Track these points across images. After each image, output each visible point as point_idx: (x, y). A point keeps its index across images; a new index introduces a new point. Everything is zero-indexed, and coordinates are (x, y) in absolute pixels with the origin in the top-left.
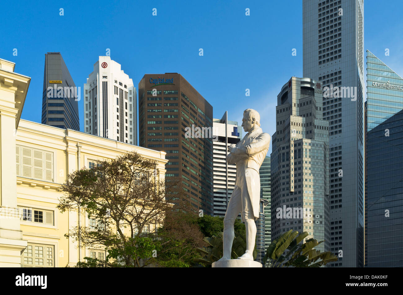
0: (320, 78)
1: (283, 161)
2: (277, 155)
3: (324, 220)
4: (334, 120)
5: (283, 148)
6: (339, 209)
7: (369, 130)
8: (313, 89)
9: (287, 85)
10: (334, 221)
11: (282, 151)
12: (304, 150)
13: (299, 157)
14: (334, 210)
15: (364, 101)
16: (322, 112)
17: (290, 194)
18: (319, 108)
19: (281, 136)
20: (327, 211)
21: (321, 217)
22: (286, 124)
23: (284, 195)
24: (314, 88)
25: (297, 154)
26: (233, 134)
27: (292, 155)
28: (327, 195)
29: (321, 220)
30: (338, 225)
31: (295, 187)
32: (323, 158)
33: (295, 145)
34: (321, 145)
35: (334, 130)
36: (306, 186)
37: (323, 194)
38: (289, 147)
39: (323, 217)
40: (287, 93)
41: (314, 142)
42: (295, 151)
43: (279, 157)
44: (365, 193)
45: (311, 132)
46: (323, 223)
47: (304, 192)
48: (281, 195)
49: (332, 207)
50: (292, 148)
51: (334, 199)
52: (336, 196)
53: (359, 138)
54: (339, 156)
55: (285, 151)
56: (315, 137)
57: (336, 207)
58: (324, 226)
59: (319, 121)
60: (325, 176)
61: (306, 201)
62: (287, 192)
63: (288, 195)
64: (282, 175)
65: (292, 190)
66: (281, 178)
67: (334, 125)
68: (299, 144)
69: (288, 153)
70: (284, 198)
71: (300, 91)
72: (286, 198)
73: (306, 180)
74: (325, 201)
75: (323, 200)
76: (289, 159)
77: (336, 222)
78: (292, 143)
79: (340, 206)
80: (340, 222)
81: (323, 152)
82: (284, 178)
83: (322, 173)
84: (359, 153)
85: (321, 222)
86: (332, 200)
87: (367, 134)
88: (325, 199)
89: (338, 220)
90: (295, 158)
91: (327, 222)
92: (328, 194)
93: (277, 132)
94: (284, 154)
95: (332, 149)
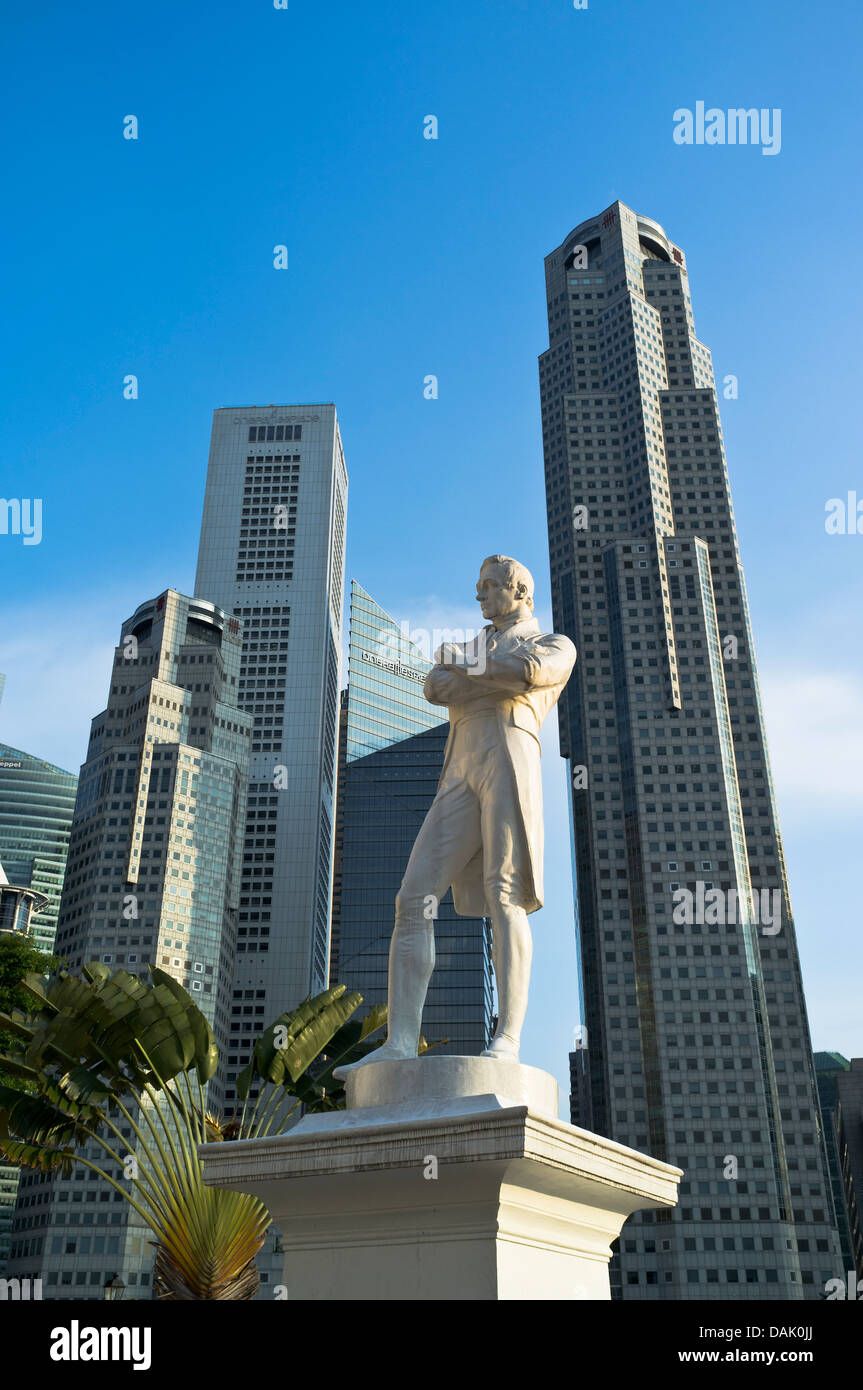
0: (237, 611)
1: (117, 791)
2: (99, 772)
3: (215, 981)
4: (264, 715)
5: (122, 757)
6: (258, 956)
7: (350, 759)
8: (220, 631)
9: (152, 605)
10: (244, 988)
11: (116, 765)
12: (180, 774)
13: (165, 790)
14: (246, 956)
15: (341, 687)
16: (237, 690)
17: (123, 889)
18: (229, 678)
19: (121, 724)
20: (228, 956)
21: (209, 970)
22: (138, 695)
23: (104, 889)
24: (221, 628)
25: (160, 781)
27: (145, 779)
28: (232, 910)
29: (208, 979)
30: (254, 1003)
31: (142, 871)
32: (229, 806)
33: (156, 757)
34: (226, 771)
35: (262, 741)
36: (175, 873)
37: (221, 904)
38: (137, 757)
39: (216, 972)
40: (149, 623)
41: (208, 758)
42: (154, 772)
43: (105, 778)
44: (333, 922)
45: (203, 731)
46: (214, 990)
47: (168, 890)
48: (95, 887)
49: (241, 947)
50: (147, 763)
51: (248, 925)
52: (255, 916)
53: (323, 772)
54: (271, 808)
55: (126, 765)
56: (214, 747)
57: (253, 947)
58: (214, 999)
59: (227, 708)
60: (230, 855)
61: (169, 916)
62: (117, 880)
63: (116, 890)
64: (107, 830)
65: (133, 878)
66: (102, 836)
67: (263, 728)
68: (166, 755)
69: (134, 774)
70: (103, 897)
71: (185, 627)
73: (177, 856)
74: (225, 924)
75: (221, 921)
76: (133, 789)
77: (249, 994)
78: (149, 747)
79: (264, 947)
80: (261, 994)
81: (230, 789)
82: (111, 839)
83: (223, 844)
84: (321, 812)
85: (208, 988)
86: (243, 925)
87: (345, 768)
88: (224, 920)
89: (255, 988)
90: (152, 790)
91: (223, 989)
92: (235, 905)
93: (110, 712)
94: (120, 773)
95: (253, 787)
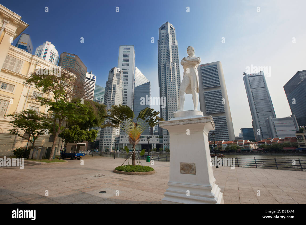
0: (122, 70)
1: (109, 90)
2: (107, 88)
4: (126, 82)
5: (110, 86)
7: (136, 86)
8: (121, 72)
9: (113, 69)
11: (109, 87)
12: (116, 88)
13: (115, 90)
15: (134, 79)
16: (123, 79)
18: (122, 77)
19: (110, 82)
22: (111, 79)
23: (108, 100)
26: (93, 78)
27: (112, 88)
31: (113, 99)
32: (122, 92)
33: (114, 86)
34: (122, 88)
35: (125, 85)
36: (116, 99)
37: (121, 102)
38: (112, 86)
40: (112, 71)
42: (114, 88)
44: (133, 104)
45: (119, 83)
47: (115, 101)
50: (113, 87)
52: (125, 104)
53: (132, 88)
54: (127, 92)
55: (110, 87)
56: (120, 85)
59: (121, 81)
62: (110, 99)
63: (110, 101)
64: (108, 94)
65: (112, 99)
67: (125, 83)
68: (115, 86)
69: (111, 88)
72: (109, 101)
73: (116, 97)
76: (111, 89)
78: (113, 85)
81: (122, 90)
82: (109, 95)
83: (121, 96)
84: (132, 92)
87: (135, 88)
90: (113, 90)
92: (123, 102)
93: (108, 81)
94: (110, 88)
95: (124, 90)
